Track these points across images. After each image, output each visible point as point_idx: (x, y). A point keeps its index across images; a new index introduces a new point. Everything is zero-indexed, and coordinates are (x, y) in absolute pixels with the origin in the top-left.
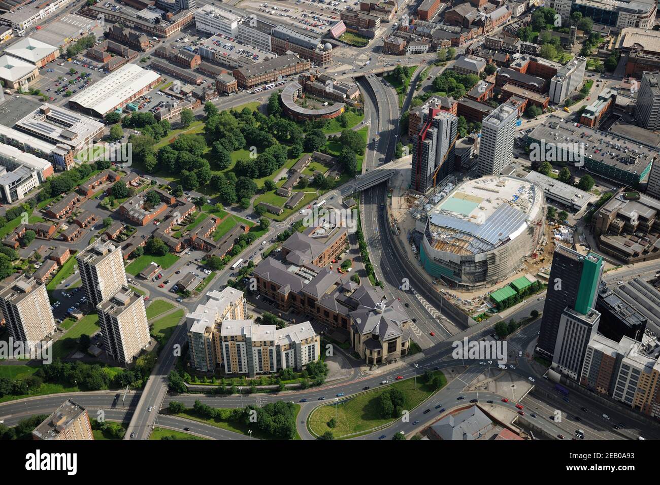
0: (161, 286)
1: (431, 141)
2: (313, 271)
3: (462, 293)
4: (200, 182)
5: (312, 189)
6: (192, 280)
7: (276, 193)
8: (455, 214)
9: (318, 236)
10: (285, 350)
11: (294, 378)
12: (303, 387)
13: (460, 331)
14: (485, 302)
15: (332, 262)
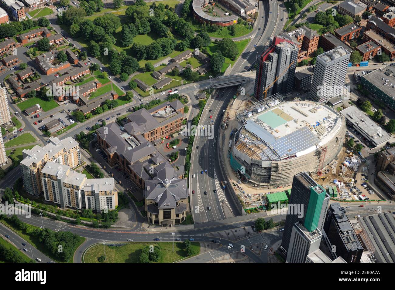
0: (35, 124)
1: (270, 63)
2: (138, 141)
3: (249, 187)
4: (101, 52)
5: (180, 78)
6: (56, 125)
7: (152, 75)
8: (265, 125)
9: (159, 115)
10: (88, 195)
11: (90, 217)
12: (93, 226)
13: (233, 216)
14: (261, 199)
15: (165, 138)
